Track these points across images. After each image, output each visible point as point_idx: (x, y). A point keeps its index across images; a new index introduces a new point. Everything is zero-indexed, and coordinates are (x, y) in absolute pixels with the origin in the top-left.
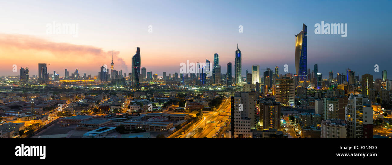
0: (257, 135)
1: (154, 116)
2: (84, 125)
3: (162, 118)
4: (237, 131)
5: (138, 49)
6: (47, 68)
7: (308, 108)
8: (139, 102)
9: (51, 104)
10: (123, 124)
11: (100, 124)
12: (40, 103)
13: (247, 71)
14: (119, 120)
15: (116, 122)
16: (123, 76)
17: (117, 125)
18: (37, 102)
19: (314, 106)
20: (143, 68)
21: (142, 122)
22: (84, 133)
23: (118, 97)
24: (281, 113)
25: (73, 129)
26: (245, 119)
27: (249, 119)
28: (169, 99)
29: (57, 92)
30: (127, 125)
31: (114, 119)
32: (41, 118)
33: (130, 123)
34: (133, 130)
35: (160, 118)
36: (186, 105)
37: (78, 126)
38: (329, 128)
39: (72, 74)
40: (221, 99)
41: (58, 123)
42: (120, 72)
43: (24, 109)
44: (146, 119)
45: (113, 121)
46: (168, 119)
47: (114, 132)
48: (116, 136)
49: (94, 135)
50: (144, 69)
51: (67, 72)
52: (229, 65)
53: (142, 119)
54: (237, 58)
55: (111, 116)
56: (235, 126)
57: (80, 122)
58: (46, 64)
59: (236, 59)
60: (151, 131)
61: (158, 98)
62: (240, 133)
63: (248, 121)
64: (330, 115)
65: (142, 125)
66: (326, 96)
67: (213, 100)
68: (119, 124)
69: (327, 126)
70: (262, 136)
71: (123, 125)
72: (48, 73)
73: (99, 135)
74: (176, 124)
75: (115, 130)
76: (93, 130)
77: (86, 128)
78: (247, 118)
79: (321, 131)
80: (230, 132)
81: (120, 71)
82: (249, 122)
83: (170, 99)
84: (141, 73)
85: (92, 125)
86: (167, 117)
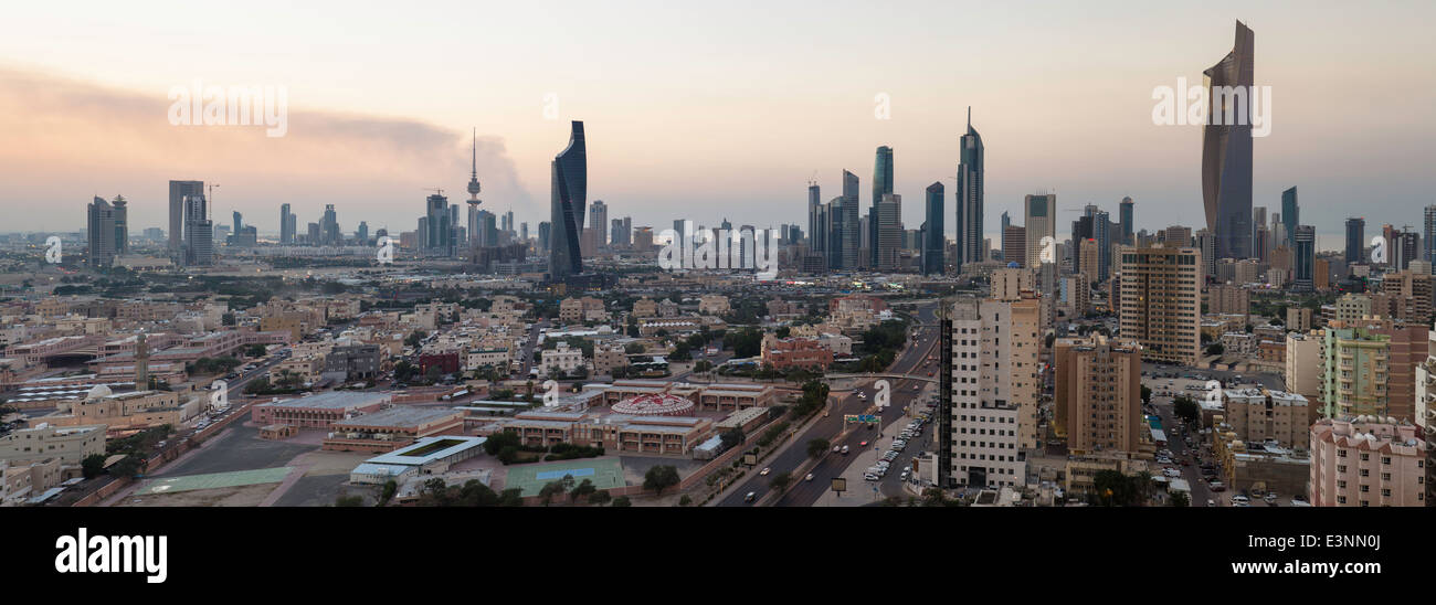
0: (1043, 471)
1: (636, 395)
2: (355, 430)
3: (666, 402)
4: (964, 456)
5: (578, 127)
6: (207, 199)
7: (1253, 368)
8: (579, 338)
9: (219, 348)
10: (514, 423)
11: (422, 426)
12: (173, 344)
13: (1006, 219)
14: (499, 409)
15: (487, 419)
16: (515, 233)
17: (490, 428)
18: (162, 338)
19: (1280, 361)
20: (596, 203)
21: (591, 416)
22: (358, 465)
23: (494, 317)
24: (1142, 386)
25: (311, 449)
26: (996, 407)
27: (1012, 408)
28: (699, 325)
29: (247, 298)
30: (528, 430)
31: (477, 405)
32: (175, 404)
33: (541, 419)
34: (554, 450)
35: (659, 401)
36: (762, 349)
37: (331, 435)
38: (1343, 454)
39: (310, 224)
40: (903, 330)
41: (247, 424)
42: (504, 218)
43: (106, 370)
44: (605, 402)
45: (474, 413)
46: (691, 403)
47: (478, 457)
48: (485, 474)
49: (397, 470)
50: (600, 208)
51: (287, 218)
52: (936, 193)
53: (589, 403)
54: (965, 166)
55: (466, 392)
56: (954, 436)
57: (342, 416)
58: (202, 183)
59: (961, 167)
60: (624, 453)
61: (653, 322)
62: (977, 463)
63: (1007, 414)
64: (1347, 397)
65: (589, 427)
66: (1331, 322)
67: (869, 329)
68: (497, 425)
69: (1338, 448)
70: (1064, 479)
71: (515, 429)
72: (210, 222)
73: (417, 469)
74: (721, 424)
75: (483, 450)
76: (391, 449)
77: (366, 442)
78: (1003, 402)
79: (1308, 467)
80: (935, 458)
81: (504, 212)
82: (1011, 421)
83: (701, 328)
84: (587, 224)
85: (391, 432)
86: (689, 398)
